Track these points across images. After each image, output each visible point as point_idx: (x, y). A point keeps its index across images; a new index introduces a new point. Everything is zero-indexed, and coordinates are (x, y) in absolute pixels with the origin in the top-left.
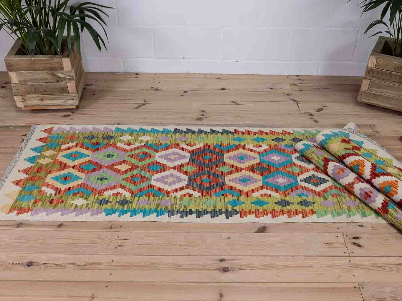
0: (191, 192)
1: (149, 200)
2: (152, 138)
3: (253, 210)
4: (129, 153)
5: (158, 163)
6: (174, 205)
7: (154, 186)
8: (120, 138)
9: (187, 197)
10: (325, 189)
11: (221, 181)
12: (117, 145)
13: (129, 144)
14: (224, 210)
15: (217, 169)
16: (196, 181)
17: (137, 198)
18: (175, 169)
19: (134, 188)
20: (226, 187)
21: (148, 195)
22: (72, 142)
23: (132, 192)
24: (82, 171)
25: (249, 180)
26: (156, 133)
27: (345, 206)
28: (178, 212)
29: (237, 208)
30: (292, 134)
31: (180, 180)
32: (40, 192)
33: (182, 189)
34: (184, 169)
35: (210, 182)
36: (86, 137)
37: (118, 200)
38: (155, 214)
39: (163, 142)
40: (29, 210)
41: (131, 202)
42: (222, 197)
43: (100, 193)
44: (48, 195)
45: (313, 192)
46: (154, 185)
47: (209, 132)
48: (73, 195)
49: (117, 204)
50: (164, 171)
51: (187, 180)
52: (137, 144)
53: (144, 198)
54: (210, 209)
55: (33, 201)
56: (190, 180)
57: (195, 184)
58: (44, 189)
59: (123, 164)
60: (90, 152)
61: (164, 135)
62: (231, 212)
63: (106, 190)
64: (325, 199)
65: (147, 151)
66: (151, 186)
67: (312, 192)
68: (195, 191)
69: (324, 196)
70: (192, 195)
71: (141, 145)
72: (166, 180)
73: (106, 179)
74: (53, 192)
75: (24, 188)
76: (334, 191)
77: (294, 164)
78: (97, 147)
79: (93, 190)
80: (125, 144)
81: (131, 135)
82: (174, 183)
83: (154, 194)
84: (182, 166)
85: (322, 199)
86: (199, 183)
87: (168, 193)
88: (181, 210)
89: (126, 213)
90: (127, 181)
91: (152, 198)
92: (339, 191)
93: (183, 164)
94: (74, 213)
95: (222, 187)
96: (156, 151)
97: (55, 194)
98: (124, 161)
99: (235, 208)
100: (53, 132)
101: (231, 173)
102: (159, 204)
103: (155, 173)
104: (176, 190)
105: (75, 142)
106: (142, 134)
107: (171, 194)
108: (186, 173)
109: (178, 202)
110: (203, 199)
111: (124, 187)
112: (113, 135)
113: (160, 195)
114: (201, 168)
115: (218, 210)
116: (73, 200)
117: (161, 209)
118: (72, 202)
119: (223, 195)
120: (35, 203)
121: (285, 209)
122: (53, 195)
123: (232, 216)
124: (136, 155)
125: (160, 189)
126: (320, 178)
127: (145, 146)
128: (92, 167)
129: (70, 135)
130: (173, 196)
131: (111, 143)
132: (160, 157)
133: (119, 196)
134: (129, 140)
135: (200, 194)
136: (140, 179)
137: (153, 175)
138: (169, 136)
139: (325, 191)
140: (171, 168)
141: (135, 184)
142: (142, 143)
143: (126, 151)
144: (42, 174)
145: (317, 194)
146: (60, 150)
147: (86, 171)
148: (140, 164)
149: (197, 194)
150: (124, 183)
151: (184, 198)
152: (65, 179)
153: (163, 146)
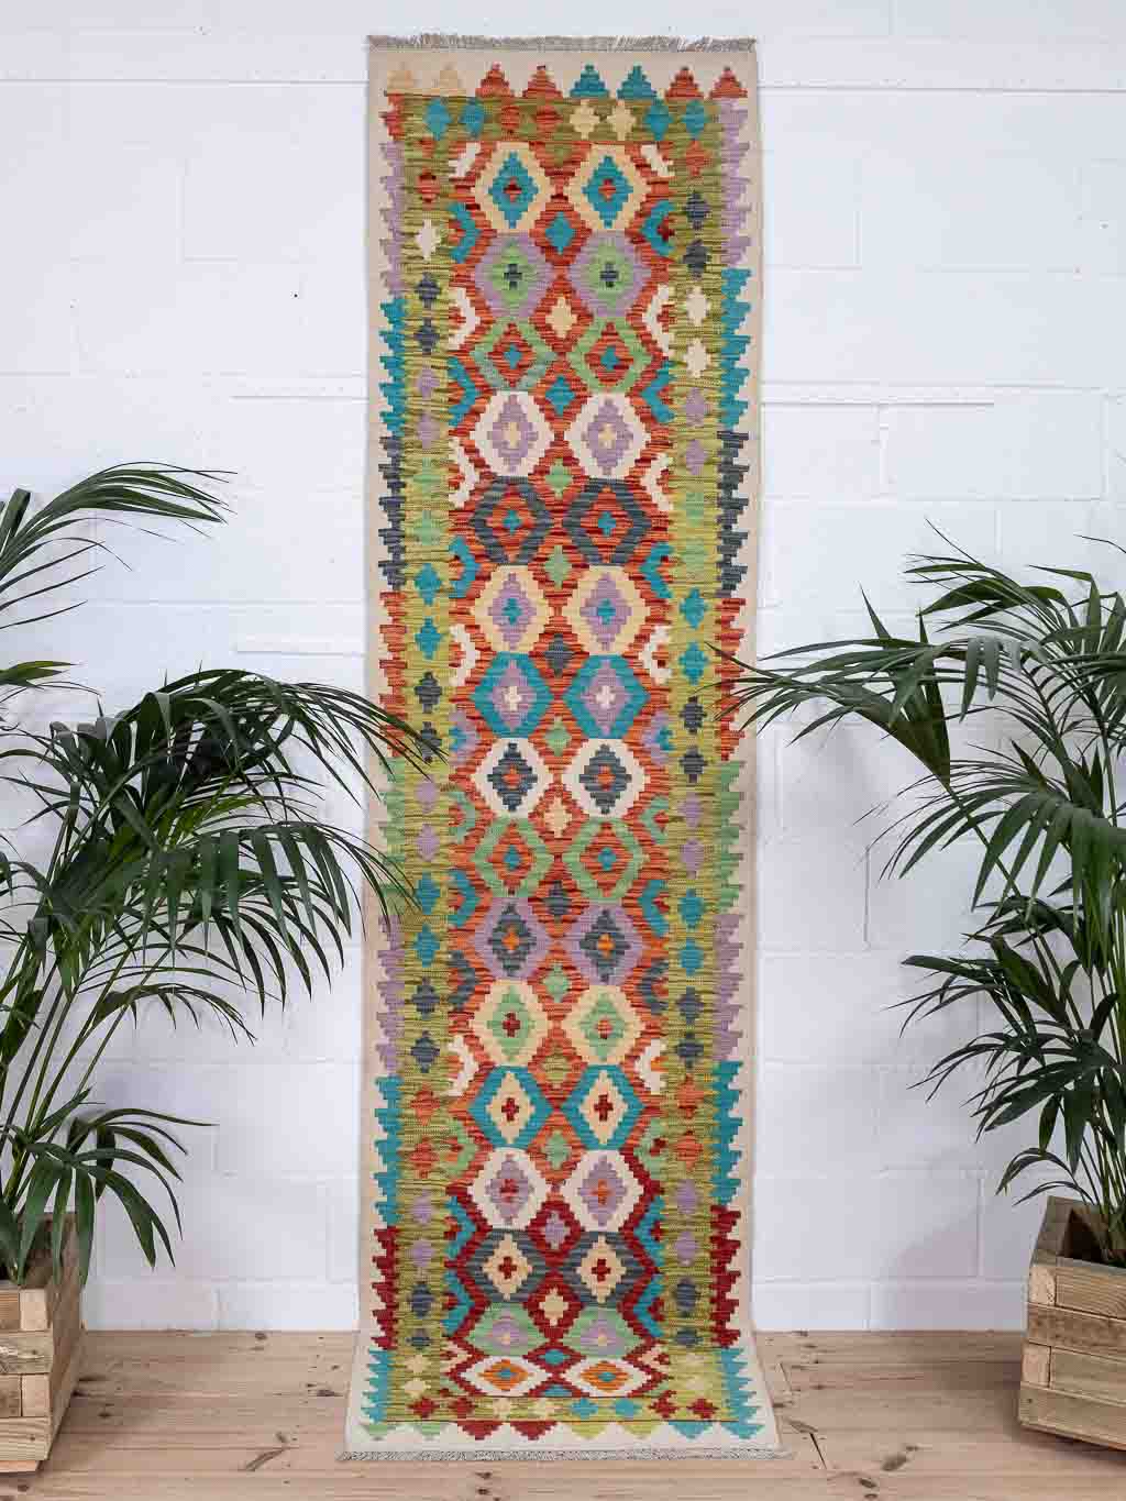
0: (466, 487)
1: (438, 391)
2: (696, 374)
3: (403, 621)
4: (621, 322)
5: (581, 400)
6: (420, 447)
7: (488, 398)
8: (697, 289)
9: (450, 476)
10: (479, 794)
11: (511, 556)
12: (661, 288)
13: (666, 317)
14: (403, 557)
15: (559, 547)
16: (506, 495)
17: (443, 363)
18: (552, 444)
19: (479, 353)
20: (485, 565)
21: (455, 387)
22: (669, 168)
23: (464, 350)
24: (546, 219)
25: (512, 620)
26: (723, 383)
27: (419, 825)
28: (396, 460)
29: (410, 587)
30: (725, 757)
31: (513, 458)
32: (460, 144)
33: (479, 463)
34: (557, 466)
35: (505, 530)
36: (699, 197)
37: (434, 323)
38: (390, 409)
39: (678, 403)
40: (397, 135)
41: (427, 353)
42: (451, 555)
43: (458, 280)
44: (451, 163)
45: (471, 767)
46: (493, 398)
47: (728, 527)
48: (451, 221)
49: (422, 323)
50: (549, 418)
51: (510, 475)
52: (664, 339)
53: (444, 379)
54: (403, 526)
55: (428, 135)
56: (512, 482)
57: (500, 494)
58: (473, 149)
59: (575, 317)
60: (627, 225)
61: (715, 406)
62: (397, 572)
63: (472, 289)
64: (445, 789)
65: (636, 369)
66: (487, 391)
67: (468, 763)
68: (472, 493)
69: (453, 788)
70: (457, 488)
71: (665, 349)
72: (512, 425)
73: (513, 284)
74: (460, 174)
75: (472, 102)
76: (472, 815)
77: (579, 741)
78: (652, 235)
79: (472, 262)
80: (664, 306)
81: (712, 316)
82: (500, 445)
83: (457, 401)
84: (569, 460)
85: (445, 781)
86: (500, 503)
87: (462, 432)
88: (402, 465)
89: (391, 347)
90: (507, 334)
91: (444, 397)
92: (473, 826)
93: (576, 464)
94: (390, 236)
95: (487, 557)
96: (634, 393)
97: (453, 180)
98: (584, 316)
99: (410, 583)
100: (722, 103)
101: (543, 580)
102: (421, 415)
103: (541, 397)
104: (471, 450)
105: (672, 174)
106: (720, 344)
107: (457, 439)
108: (541, 471)
109: (430, 457)
110: (442, 513)
111: (481, 330)
112: (708, 268)
113: (456, 414)
114: (561, 508)
115: (402, 544)
116: (435, 224)
117: (404, 422)
118: (428, 223)
119: (457, 558)
120: (422, 142)
121: (408, 692)
122: (451, 175)
123: (385, 573)
124: (617, 343)
125: (476, 413)
126: (523, 792)
127: (658, 359)
128: (561, 241)
129: (709, 150)
130: (450, 445)
131: (669, 270)
132: (608, 403)
133: (451, 322)
134: (686, 313)
135: (460, 504)
136: (513, 364)
137: (530, 392)
138: (713, 421)
139: (472, 793)
140: (559, 436)
141: (497, 352)
142: (672, 351)
143: (635, 314)
144: (528, 126)
145: (462, 773)
146: (632, 146)
147: (541, 230)
148: (575, 358)
149: (459, 498)
150: (499, 328)
151: (444, 470)
152: (513, 187)
153: (657, 407)
